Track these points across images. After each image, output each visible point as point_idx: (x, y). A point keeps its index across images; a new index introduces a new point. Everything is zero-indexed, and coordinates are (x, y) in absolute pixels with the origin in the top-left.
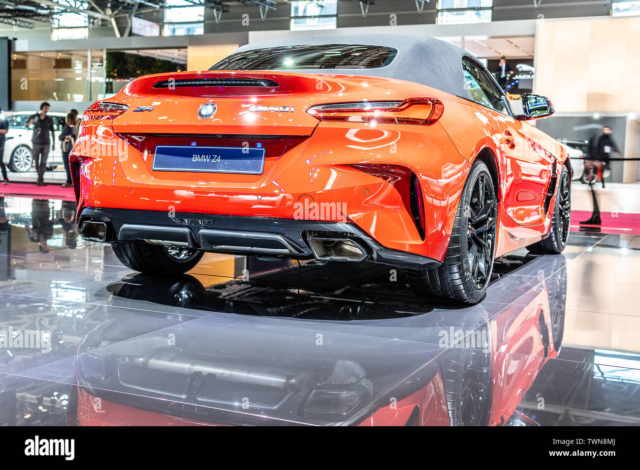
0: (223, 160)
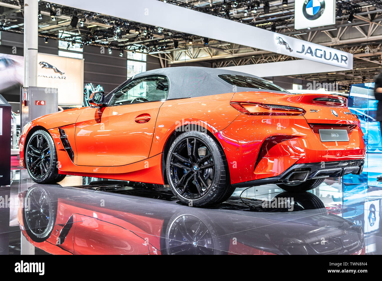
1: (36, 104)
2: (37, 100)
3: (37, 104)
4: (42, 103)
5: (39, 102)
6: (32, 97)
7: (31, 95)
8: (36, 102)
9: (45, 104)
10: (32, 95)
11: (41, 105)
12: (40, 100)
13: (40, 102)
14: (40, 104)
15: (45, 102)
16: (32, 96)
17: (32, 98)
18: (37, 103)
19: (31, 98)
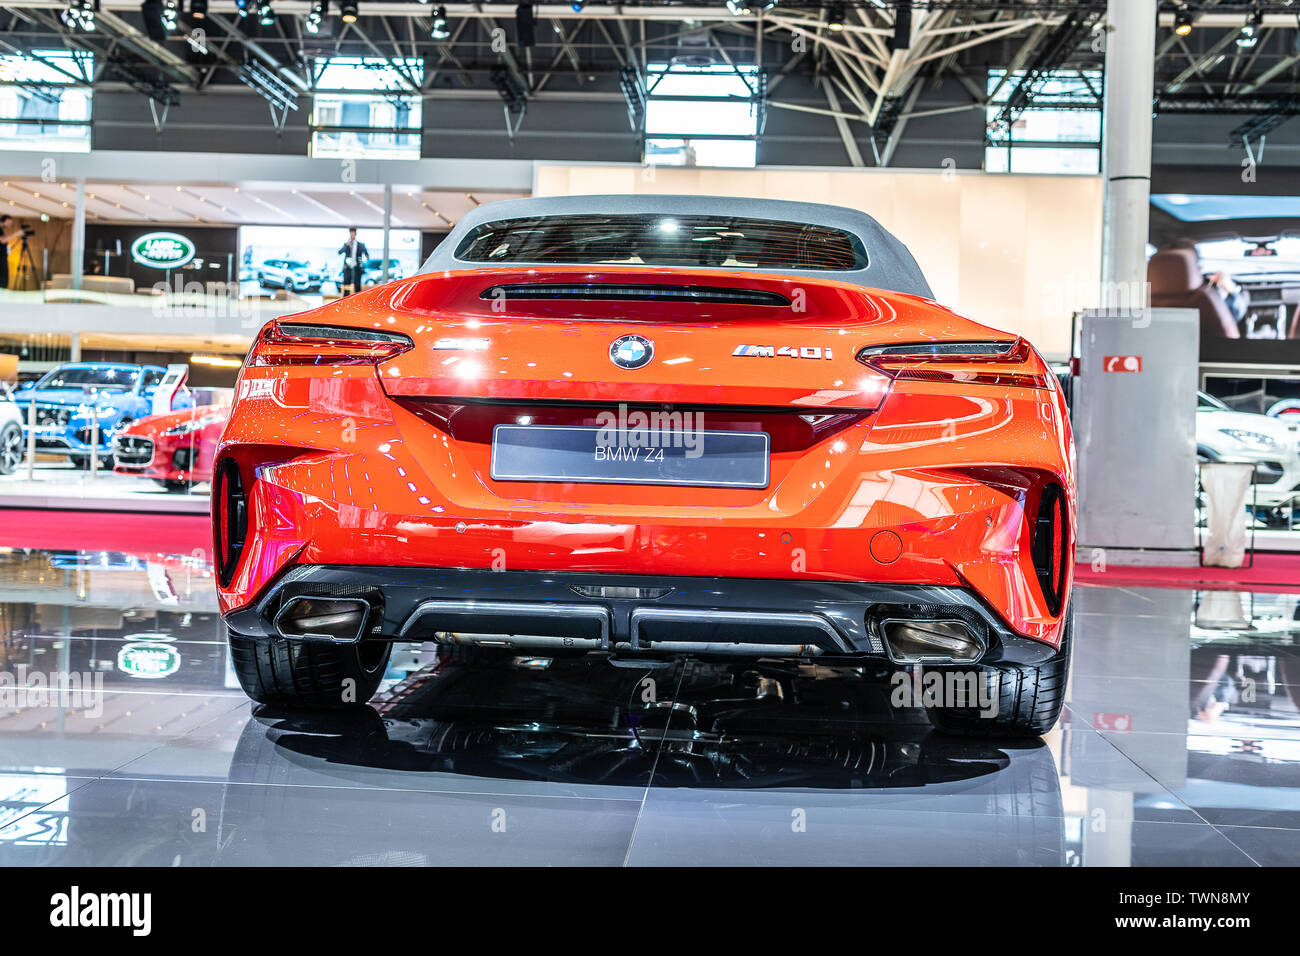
0: (670, 459)
1: (1106, 369)
2: (1109, 355)
3: (1110, 368)
4: (1131, 364)
5: (1116, 360)
6: (1090, 344)
7: (1090, 338)
8: (1107, 360)
9: (1140, 369)
10: (1093, 336)
11: (1124, 369)
12: (1123, 355)
13: (1122, 360)
14: (1120, 367)
15: (1139, 359)
16: (1093, 340)
17: (1093, 347)
18: (1112, 363)
19: (1090, 348)
